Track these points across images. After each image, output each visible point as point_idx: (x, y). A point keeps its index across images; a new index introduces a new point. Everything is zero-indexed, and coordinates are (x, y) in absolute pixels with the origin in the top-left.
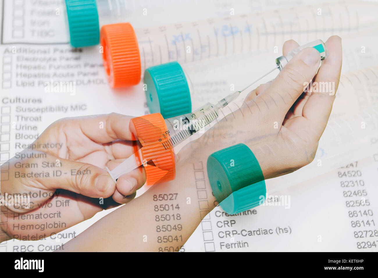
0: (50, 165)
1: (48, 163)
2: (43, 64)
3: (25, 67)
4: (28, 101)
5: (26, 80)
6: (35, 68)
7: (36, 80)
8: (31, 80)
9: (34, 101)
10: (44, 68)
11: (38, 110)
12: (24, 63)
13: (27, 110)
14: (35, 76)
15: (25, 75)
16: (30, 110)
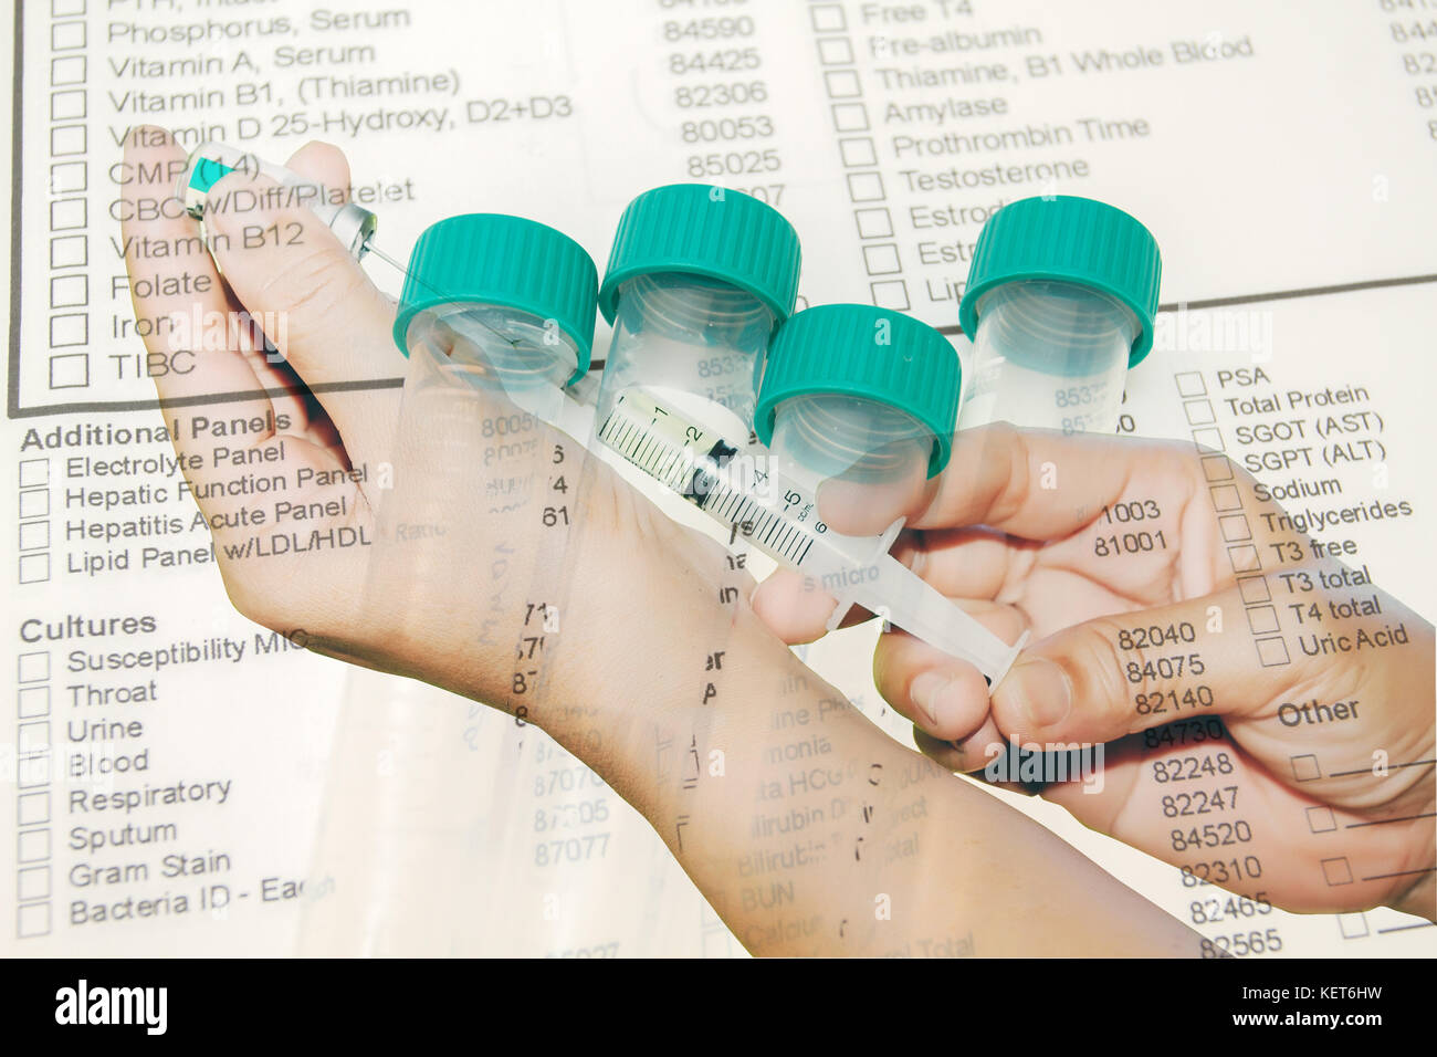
0: (189, 867)
1: (184, 861)
2: (156, 480)
3: (95, 498)
4: (105, 628)
5: (98, 547)
6: (131, 498)
7: (135, 545)
8: (119, 544)
9: (130, 626)
10: (160, 496)
11: (143, 659)
12: (93, 483)
13: (106, 663)
14: (132, 529)
15: (95, 530)
16: (116, 662)
